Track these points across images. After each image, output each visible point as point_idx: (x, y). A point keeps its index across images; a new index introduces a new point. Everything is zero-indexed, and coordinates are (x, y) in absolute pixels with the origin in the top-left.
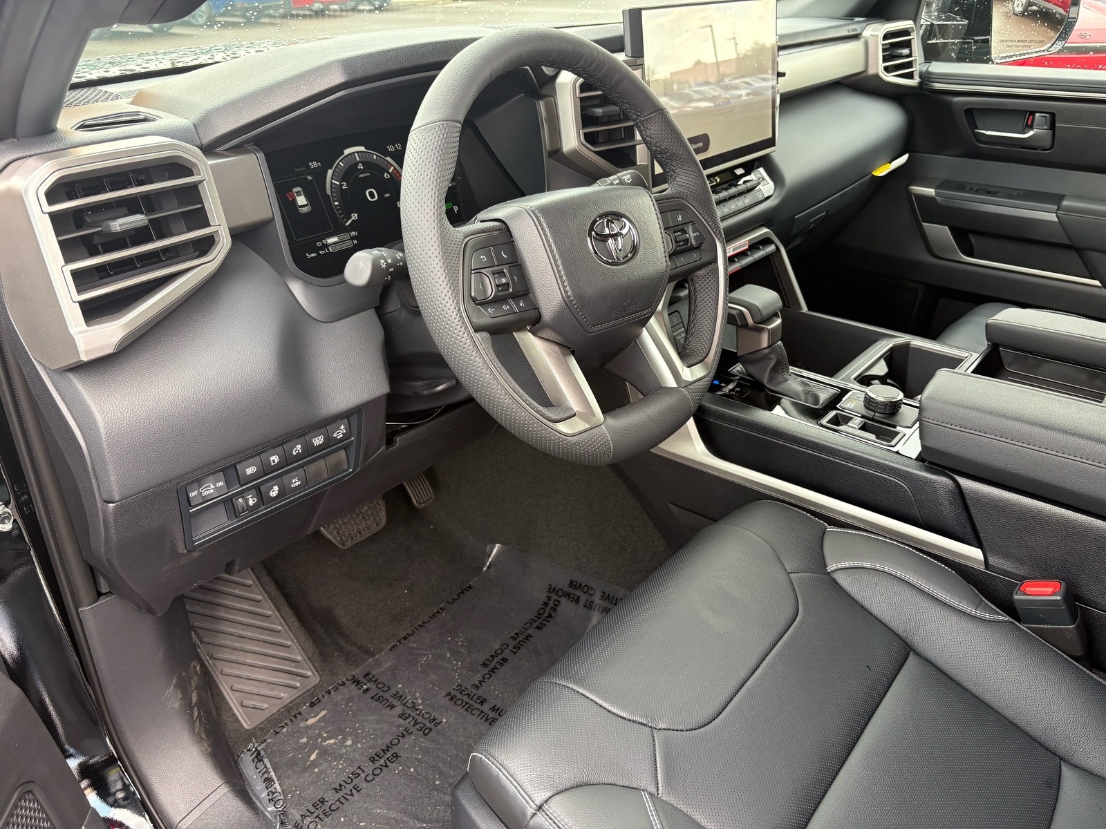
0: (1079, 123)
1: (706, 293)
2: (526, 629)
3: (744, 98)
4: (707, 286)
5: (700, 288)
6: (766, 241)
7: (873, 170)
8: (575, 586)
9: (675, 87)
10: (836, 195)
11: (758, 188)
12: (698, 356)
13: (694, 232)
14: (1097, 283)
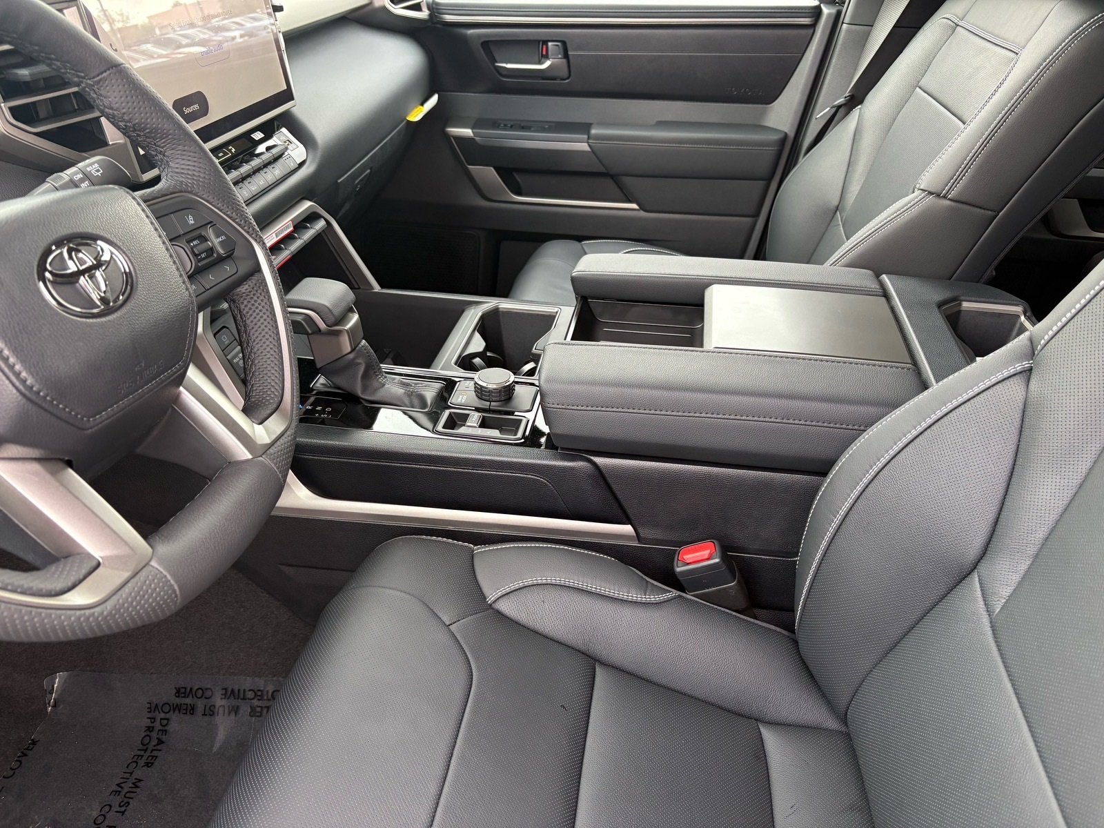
0: (589, 50)
1: (258, 314)
2: (131, 773)
3: (239, 40)
4: (256, 305)
5: (247, 309)
6: (311, 217)
7: (407, 115)
8: (185, 693)
9: (157, 32)
10: (376, 149)
11: (286, 153)
12: (270, 403)
13: (218, 236)
14: (634, 206)
